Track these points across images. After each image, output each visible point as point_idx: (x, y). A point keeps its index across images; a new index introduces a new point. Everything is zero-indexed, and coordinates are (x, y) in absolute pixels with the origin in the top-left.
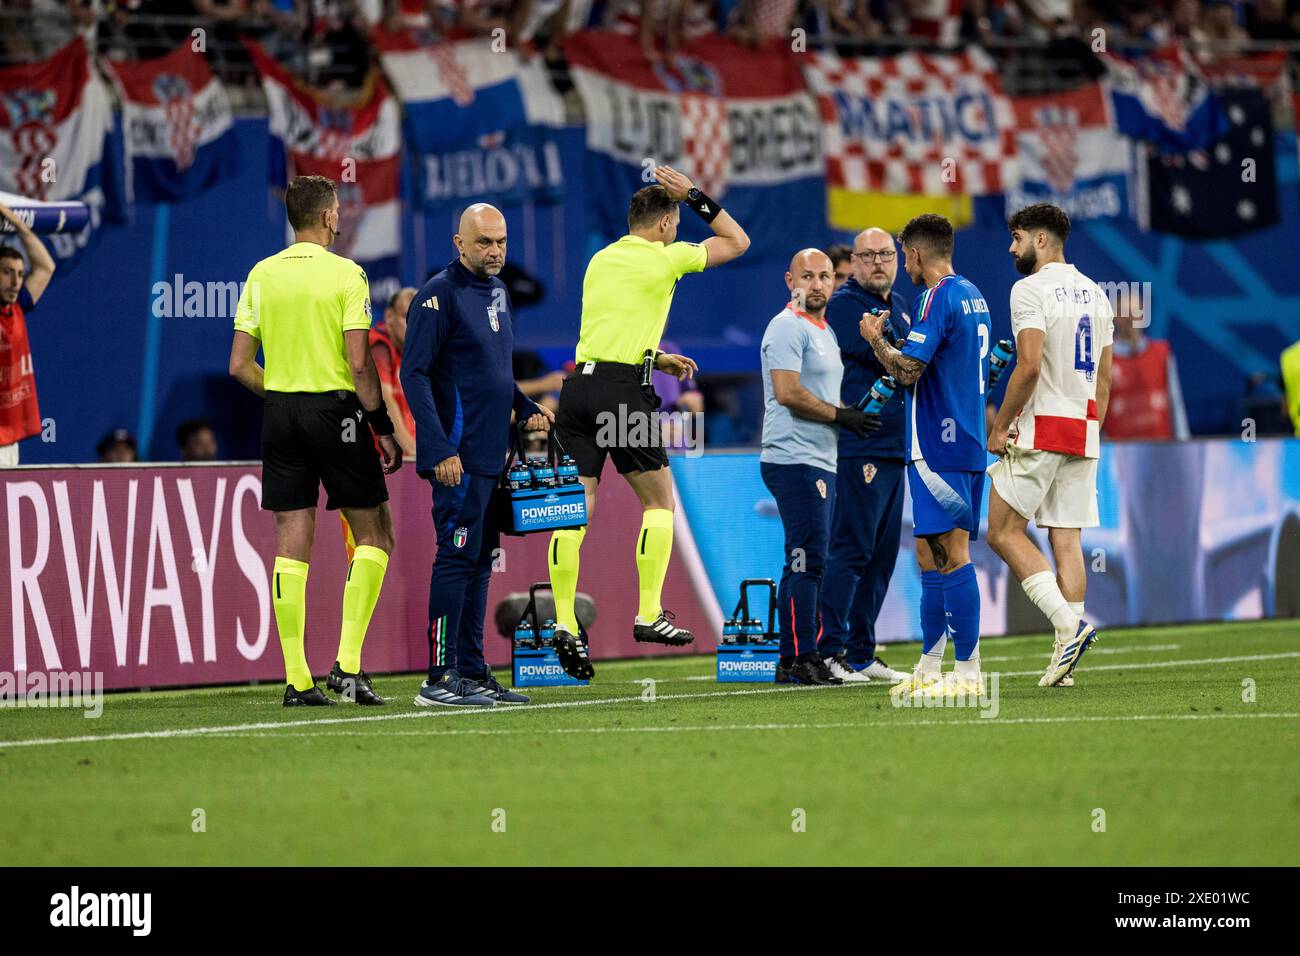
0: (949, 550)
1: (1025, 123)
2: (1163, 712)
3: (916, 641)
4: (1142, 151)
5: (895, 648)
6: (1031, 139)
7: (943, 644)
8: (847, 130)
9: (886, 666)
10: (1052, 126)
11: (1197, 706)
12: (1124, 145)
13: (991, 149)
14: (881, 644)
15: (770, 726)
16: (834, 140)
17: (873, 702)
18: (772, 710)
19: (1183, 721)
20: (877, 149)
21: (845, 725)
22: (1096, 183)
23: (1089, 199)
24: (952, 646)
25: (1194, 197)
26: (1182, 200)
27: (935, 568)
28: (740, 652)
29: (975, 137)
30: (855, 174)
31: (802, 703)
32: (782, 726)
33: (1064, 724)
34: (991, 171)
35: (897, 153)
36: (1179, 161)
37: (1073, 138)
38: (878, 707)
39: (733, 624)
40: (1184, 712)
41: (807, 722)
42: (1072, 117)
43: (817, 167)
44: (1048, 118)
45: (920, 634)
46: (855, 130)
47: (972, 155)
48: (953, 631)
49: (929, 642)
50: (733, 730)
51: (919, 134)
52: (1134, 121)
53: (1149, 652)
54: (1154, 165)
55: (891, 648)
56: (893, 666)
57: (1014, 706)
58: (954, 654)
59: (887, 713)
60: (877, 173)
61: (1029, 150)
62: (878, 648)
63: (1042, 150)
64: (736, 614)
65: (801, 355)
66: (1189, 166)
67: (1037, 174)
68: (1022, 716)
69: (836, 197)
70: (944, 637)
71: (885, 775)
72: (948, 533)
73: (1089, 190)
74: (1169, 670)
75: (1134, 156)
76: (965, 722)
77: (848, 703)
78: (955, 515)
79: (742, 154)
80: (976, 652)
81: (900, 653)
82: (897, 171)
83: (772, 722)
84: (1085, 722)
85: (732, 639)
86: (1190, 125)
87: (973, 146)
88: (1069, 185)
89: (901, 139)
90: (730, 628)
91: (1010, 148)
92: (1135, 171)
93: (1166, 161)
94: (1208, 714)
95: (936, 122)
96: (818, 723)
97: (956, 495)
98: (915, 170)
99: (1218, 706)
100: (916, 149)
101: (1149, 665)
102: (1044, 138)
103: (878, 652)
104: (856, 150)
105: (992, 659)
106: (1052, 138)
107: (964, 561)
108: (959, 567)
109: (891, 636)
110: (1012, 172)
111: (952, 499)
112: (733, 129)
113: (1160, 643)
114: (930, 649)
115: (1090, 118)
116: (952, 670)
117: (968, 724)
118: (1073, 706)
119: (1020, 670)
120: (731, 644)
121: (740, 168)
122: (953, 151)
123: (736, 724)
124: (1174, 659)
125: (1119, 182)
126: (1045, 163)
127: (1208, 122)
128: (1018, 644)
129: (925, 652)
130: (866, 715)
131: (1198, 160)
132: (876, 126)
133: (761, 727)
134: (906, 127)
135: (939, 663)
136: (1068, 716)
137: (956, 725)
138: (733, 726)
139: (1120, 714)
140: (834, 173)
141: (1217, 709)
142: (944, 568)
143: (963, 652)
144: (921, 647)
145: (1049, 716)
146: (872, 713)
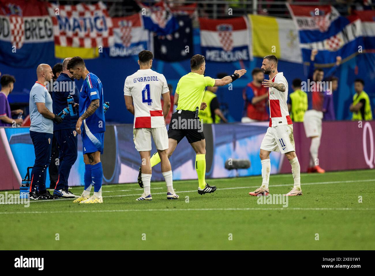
0: (94, 158)
1: (116, 26)
2: (158, 208)
3: (82, 186)
4: (152, 34)
5: (75, 188)
6: (117, 30)
7: (91, 187)
8: (61, 28)
9: (72, 194)
10: (124, 27)
11: (168, 207)
12: (146, 32)
13: (105, 34)
14: (70, 187)
15: (37, 212)
16: (57, 31)
17: (68, 205)
18: (37, 207)
19: (164, 211)
20: (70, 33)
21: (59, 212)
22: (138, 44)
23: (135, 49)
24: (93, 187)
25: (168, 49)
26: (164, 50)
27: (89, 164)
28: (27, 189)
29: (101, 30)
30: (63, 41)
31: (46, 205)
32: (40, 212)
33: (128, 212)
34: (105, 40)
35: (76, 35)
36: (163, 38)
37: (130, 30)
38: (70, 206)
39: (25, 180)
40: (164, 208)
41: (47, 211)
42: (130, 24)
43: (52, 39)
44: (123, 24)
45: (83, 184)
46: (63, 28)
47: (99, 35)
48: (94, 183)
49: (86, 186)
50: (25, 214)
51: (83, 29)
52: (149, 25)
53: (154, 189)
54: (155, 38)
55: (73, 188)
56: (75, 194)
57: (112, 206)
58: (94, 190)
59: (72, 208)
60: (70, 41)
61: (117, 34)
62: (69, 188)
63: (121, 34)
64: (26, 177)
65: (45, 97)
66: (166, 39)
67: (119, 41)
68: (114, 209)
69: (57, 48)
70: (91, 185)
71: (72, 227)
72: (94, 153)
73: (136, 46)
74: (160, 195)
75: (149, 37)
76: (96, 211)
77: (61, 205)
78: (98, 147)
79: (28, 33)
80: (101, 190)
81: (76, 190)
82: (76, 40)
83: (37, 211)
84: (134, 211)
85: (24, 185)
86: (167, 26)
87: (100, 33)
88: (129, 45)
89: (77, 30)
90: (24, 182)
91: (111, 33)
92: (150, 41)
93: (159, 37)
94: (171, 209)
95: (88, 25)
96: (51, 211)
97: (98, 140)
98: (82, 40)
99: (175, 206)
100: (82, 34)
101: (154, 194)
102: (122, 30)
103: (70, 189)
104: (63, 34)
105: (105, 192)
106: (124, 30)
107: (99, 161)
108: (97, 163)
109: (74, 184)
110: (111, 41)
111: (97, 142)
112: (25, 26)
113: (157, 187)
114: (86, 189)
115: (136, 24)
116: (93, 195)
117: (98, 212)
118: (130, 206)
119: (114, 195)
120: (24, 187)
121: (27, 38)
122: (93, 34)
123: (26, 211)
124: (161, 192)
125: (144, 44)
126: (122, 38)
127: (172, 25)
128: (113, 187)
129: (85, 189)
130: (66, 209)
131: (169, 37)
132: (70, 26)
133: (33, 212)
134: (79, 27)
135: (89, 193)
136: (129, 209)
137: (94, 212)
138: (25, 212)
139: (145, 209)
140: (57, 41)
141: (175, 208)
142: (92, 163)
143: (97, 189)
144: (84, 188)
145: (123, 209)
146: (68, 208)
